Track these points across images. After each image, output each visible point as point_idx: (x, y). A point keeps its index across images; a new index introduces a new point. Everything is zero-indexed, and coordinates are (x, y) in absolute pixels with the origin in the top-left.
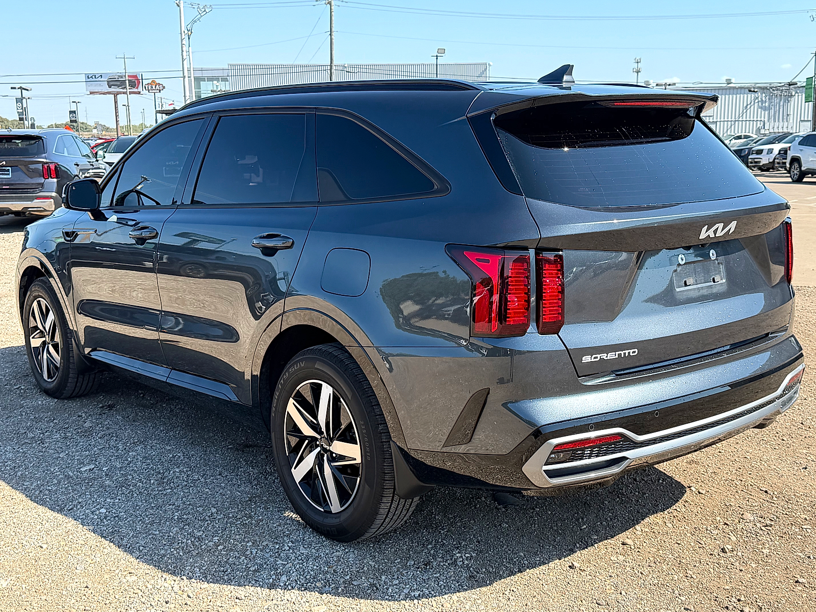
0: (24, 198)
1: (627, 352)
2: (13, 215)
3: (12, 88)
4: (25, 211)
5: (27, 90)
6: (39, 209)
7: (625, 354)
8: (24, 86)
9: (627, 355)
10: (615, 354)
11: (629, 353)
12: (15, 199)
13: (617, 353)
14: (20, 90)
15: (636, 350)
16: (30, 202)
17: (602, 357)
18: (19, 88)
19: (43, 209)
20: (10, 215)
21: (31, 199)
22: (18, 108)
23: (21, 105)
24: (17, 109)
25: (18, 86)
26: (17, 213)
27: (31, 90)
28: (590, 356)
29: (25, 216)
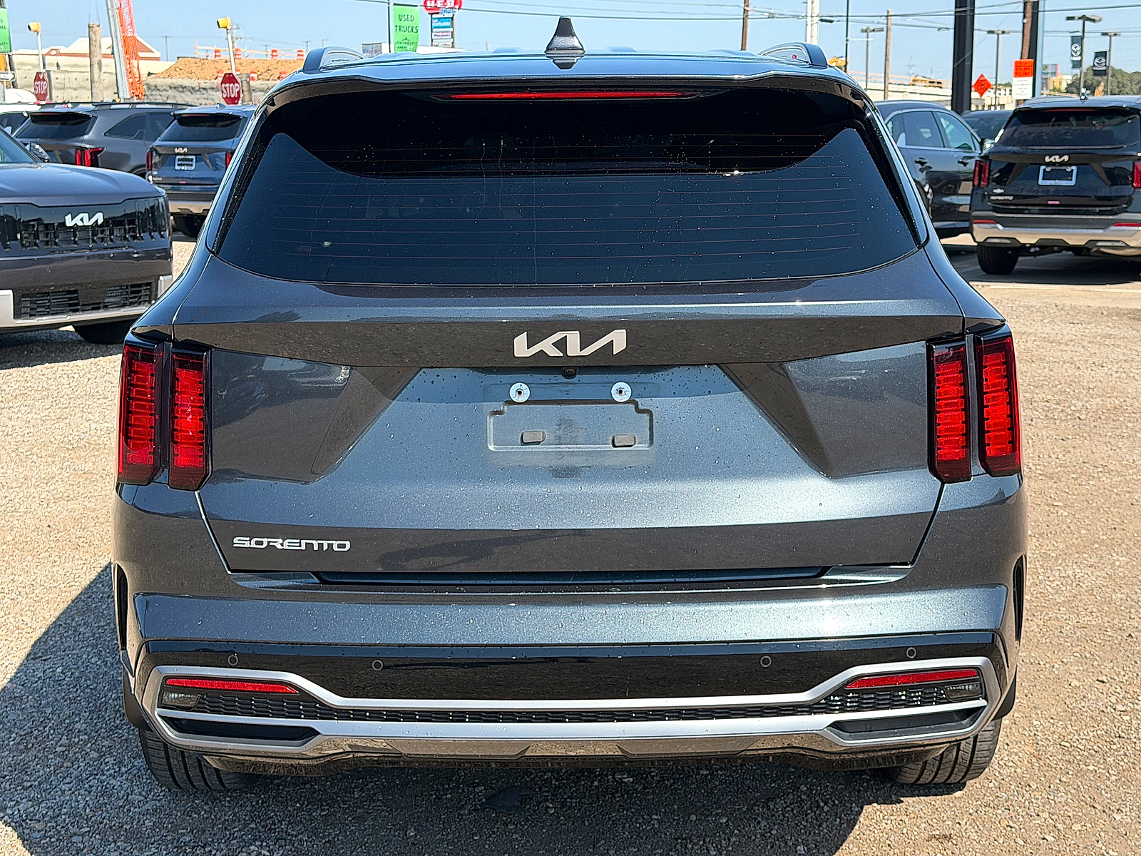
0: (1092, 223)
1: (325, 543)
2: (1070, 253)
3: (1069, 18)
4: (1090, 247)
5: (1094, 21)
6: (1116, 244)
7: (321, 545)
8: (1088, 14)
9: (325, 547)
10: (300, 543)
11: (330, 546)
12: (1076, 224)
13: (303, 542)
14: (1081, 22)
15: (348, 543)
16: (1101, 231)
17: (271, 544)
18: (1080, 18)
19: (1123, 245)
20: (1064, 252)
21: (1104, 225)
22: (1074, 54)
23: (1079, 48)
24: (1072, 56)
25: (1080, 14)
26: (1077, 250)
27: (1100, 20)
28: (248, 539)
29: (1090, 255)
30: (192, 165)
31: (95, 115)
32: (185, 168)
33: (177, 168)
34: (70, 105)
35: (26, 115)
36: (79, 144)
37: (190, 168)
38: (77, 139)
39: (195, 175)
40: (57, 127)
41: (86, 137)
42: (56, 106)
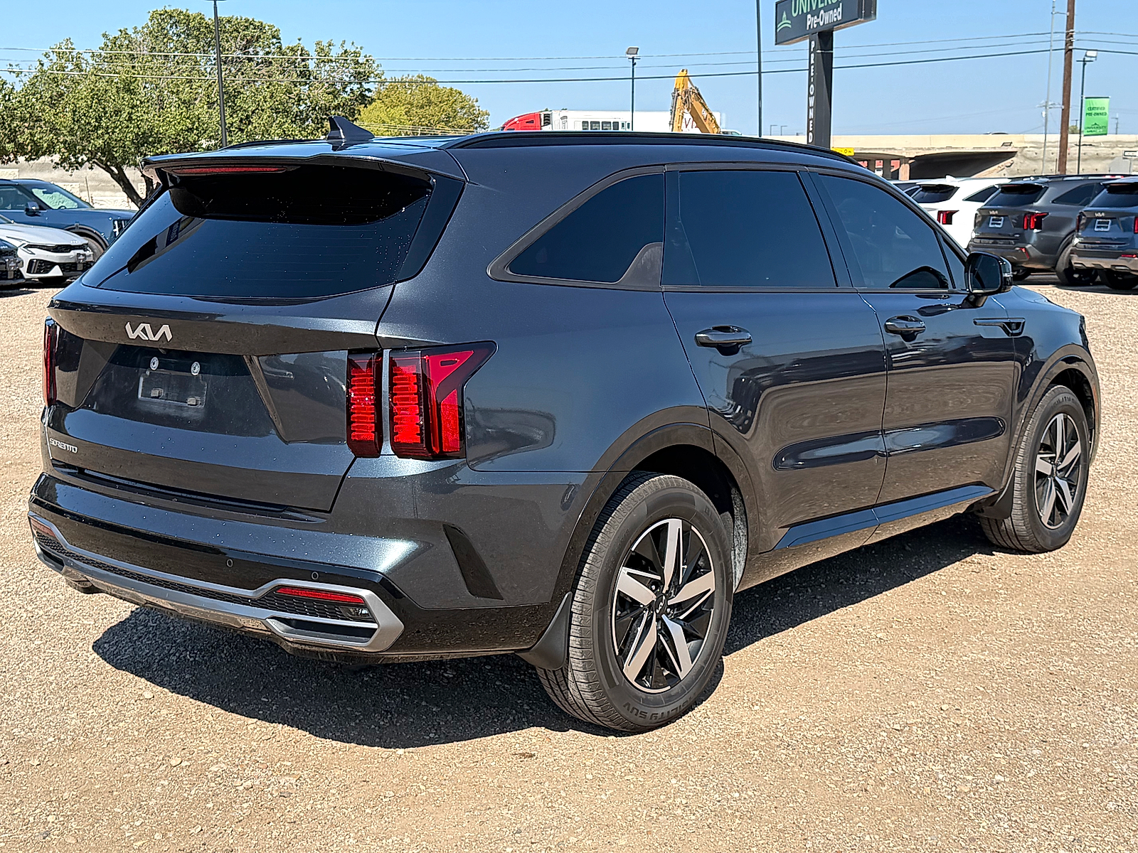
30: (1107, 227)
31: (1047, 186)
32: (1102, 229)
33: (1096, 229)
34: (1032, 178)
35: (997, 186)
36: (1028, 210)
37: (1106, 230)
38: (1026, 206)
39: (1108, 235)
40: (1015, 195)
41: (1035, 204)
42: (1025, 179)
